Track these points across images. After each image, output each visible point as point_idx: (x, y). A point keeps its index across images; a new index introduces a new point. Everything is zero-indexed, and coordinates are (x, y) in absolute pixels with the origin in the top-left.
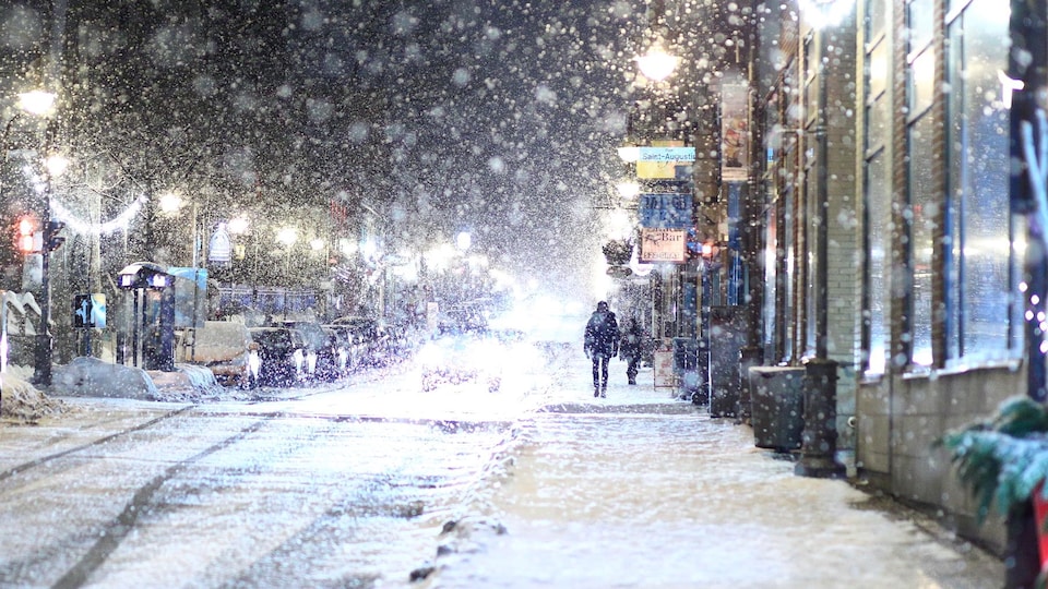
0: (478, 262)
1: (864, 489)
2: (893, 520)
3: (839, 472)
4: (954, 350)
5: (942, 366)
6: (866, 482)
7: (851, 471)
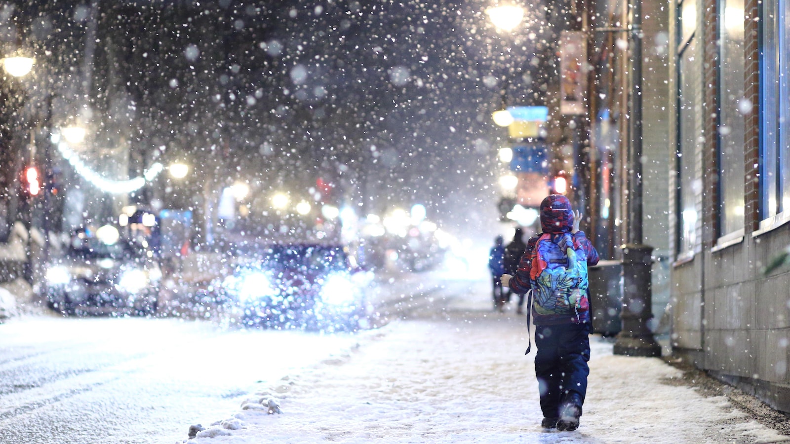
0: (428, 227)
1: (678, 366)
2: (706, 396)
3: (655, 352)
4: (771, 203)
5: (757, 228)
6: (680, 360)
7: (667, 351)
